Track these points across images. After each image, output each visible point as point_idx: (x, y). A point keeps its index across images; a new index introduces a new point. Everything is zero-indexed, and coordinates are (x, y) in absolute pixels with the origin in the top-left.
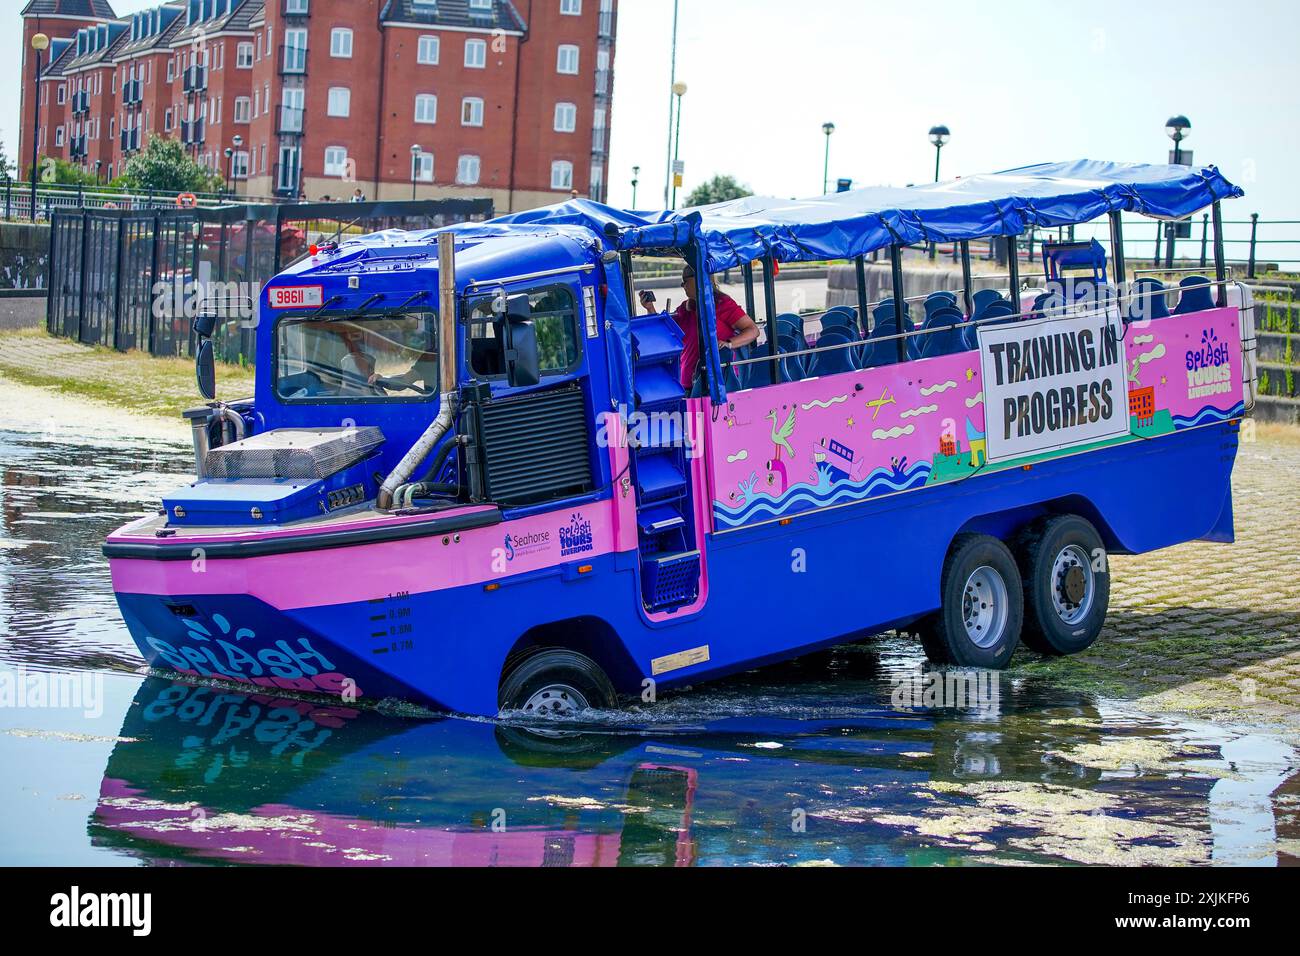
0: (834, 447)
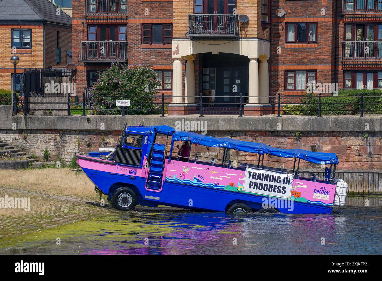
0: (199, 176)
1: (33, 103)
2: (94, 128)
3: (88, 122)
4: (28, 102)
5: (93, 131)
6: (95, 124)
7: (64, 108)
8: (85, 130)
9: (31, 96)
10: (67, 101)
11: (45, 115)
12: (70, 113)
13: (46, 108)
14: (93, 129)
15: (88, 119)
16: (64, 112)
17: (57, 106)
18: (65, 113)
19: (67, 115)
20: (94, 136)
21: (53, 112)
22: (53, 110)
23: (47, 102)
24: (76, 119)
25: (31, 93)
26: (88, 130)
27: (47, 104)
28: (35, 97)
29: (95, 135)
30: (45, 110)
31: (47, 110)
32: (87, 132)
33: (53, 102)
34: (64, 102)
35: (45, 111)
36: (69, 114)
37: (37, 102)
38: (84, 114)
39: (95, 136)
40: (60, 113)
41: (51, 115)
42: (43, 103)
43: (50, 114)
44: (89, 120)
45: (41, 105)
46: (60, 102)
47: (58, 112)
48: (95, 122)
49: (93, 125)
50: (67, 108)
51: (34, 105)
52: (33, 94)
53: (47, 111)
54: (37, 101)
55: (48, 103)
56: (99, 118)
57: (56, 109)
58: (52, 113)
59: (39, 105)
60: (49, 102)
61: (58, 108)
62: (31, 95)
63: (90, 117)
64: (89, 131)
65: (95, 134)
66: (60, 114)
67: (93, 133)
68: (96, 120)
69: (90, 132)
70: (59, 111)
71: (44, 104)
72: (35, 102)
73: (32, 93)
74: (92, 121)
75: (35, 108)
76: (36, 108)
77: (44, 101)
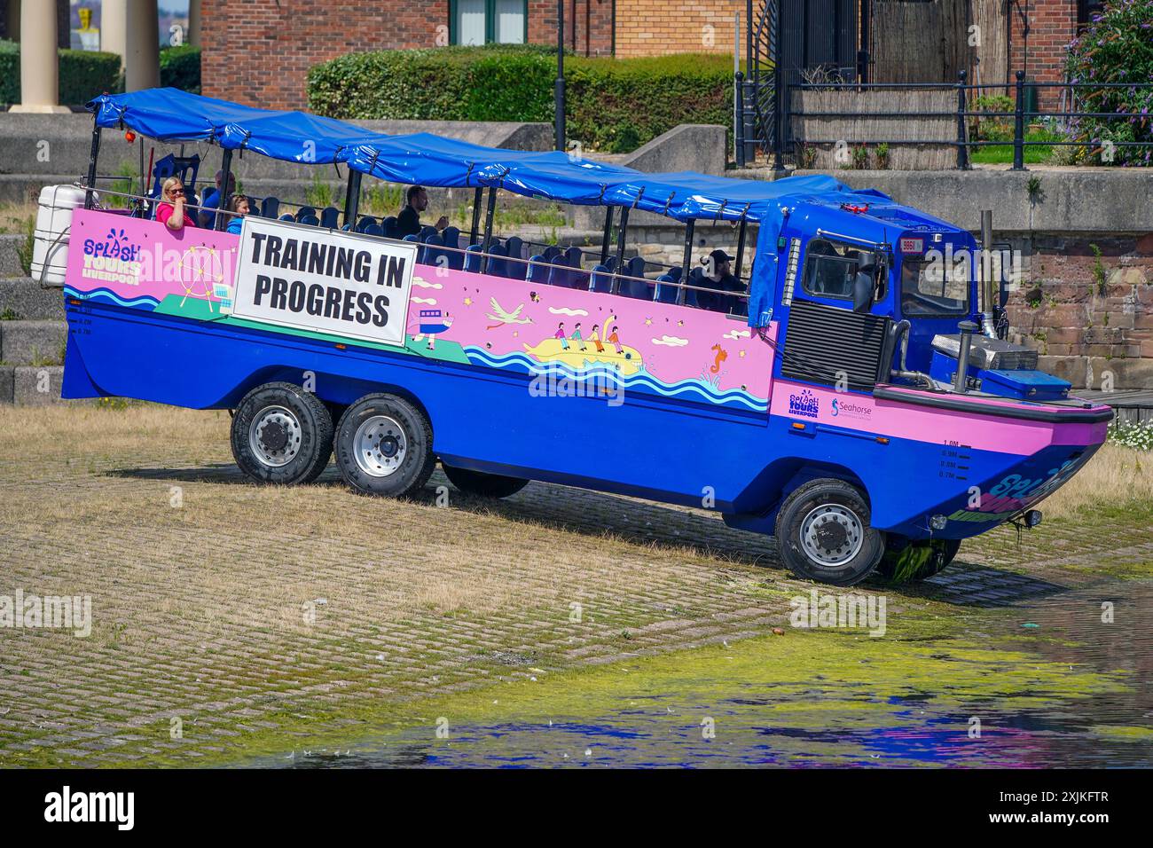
1: (812, 116)
2: (1059, 224)
3: (1030, 198)
4: (794, 110)
5: (1055, 236)
6: (1062, 208)
7: (941, 139)
8: (1021, 233)
9: (806, 88)
10: (954, 109)
11: (861, 168)
12: (965, 157)
13: (866, 139)
14: (1052, 227)
15: (1031, 186)
16: (940, 154)
17: (914, 130)
18: (947, 157)
19: (954, 168)
20: (1056, 259)
21: (897, 155)
22: (893, 145)
23: (872, 110)
24: (985, 185)
25: (806, 74)
26: (1033, 233)
27: (870, 122)
28: (823, 89)
29: (1062, 253)
30: (860, 144)
31: (869, 144)
32: (1030, 242)
33: (894, 110)
34: (940, 109)
35: (861, 151)
36: (963, 163)
37: (827, 111)
38: (1019, 165)
39: (1064, 259)
40: (924, 157)
41: (885, 167)
42: (855, 116)
43: (884, 163)
44: (1034, 189)
45: (844, 123)
46: (923, 111)
47: (914, 152)
48: (1062, 199)
49: (1054, 212)
50: (953, 136)
51: (816, 123)
52: (815, 79)
53: (869, 151)
54: (830, 106)
55: (876, 116)
56: (1078, 180)
57: (908, 140)
58: (889, 160)
59: (835, 123)
60: (878, 109)
61: (915, 139)
62: (805, 81)
63: (1040, 176)
64: (1036, 236)
65: (1063, 248)
66: (923, 162)
67: (1056, 243)
68: (1066, 187)
69: (1040, 241)
70: (920, 149)
71: (859, 121)
72: (818, 111)
73: (813, 75)
74: (1049, 194)
75: (822, 139)
76: (826, 139)
77: (859, 109)
